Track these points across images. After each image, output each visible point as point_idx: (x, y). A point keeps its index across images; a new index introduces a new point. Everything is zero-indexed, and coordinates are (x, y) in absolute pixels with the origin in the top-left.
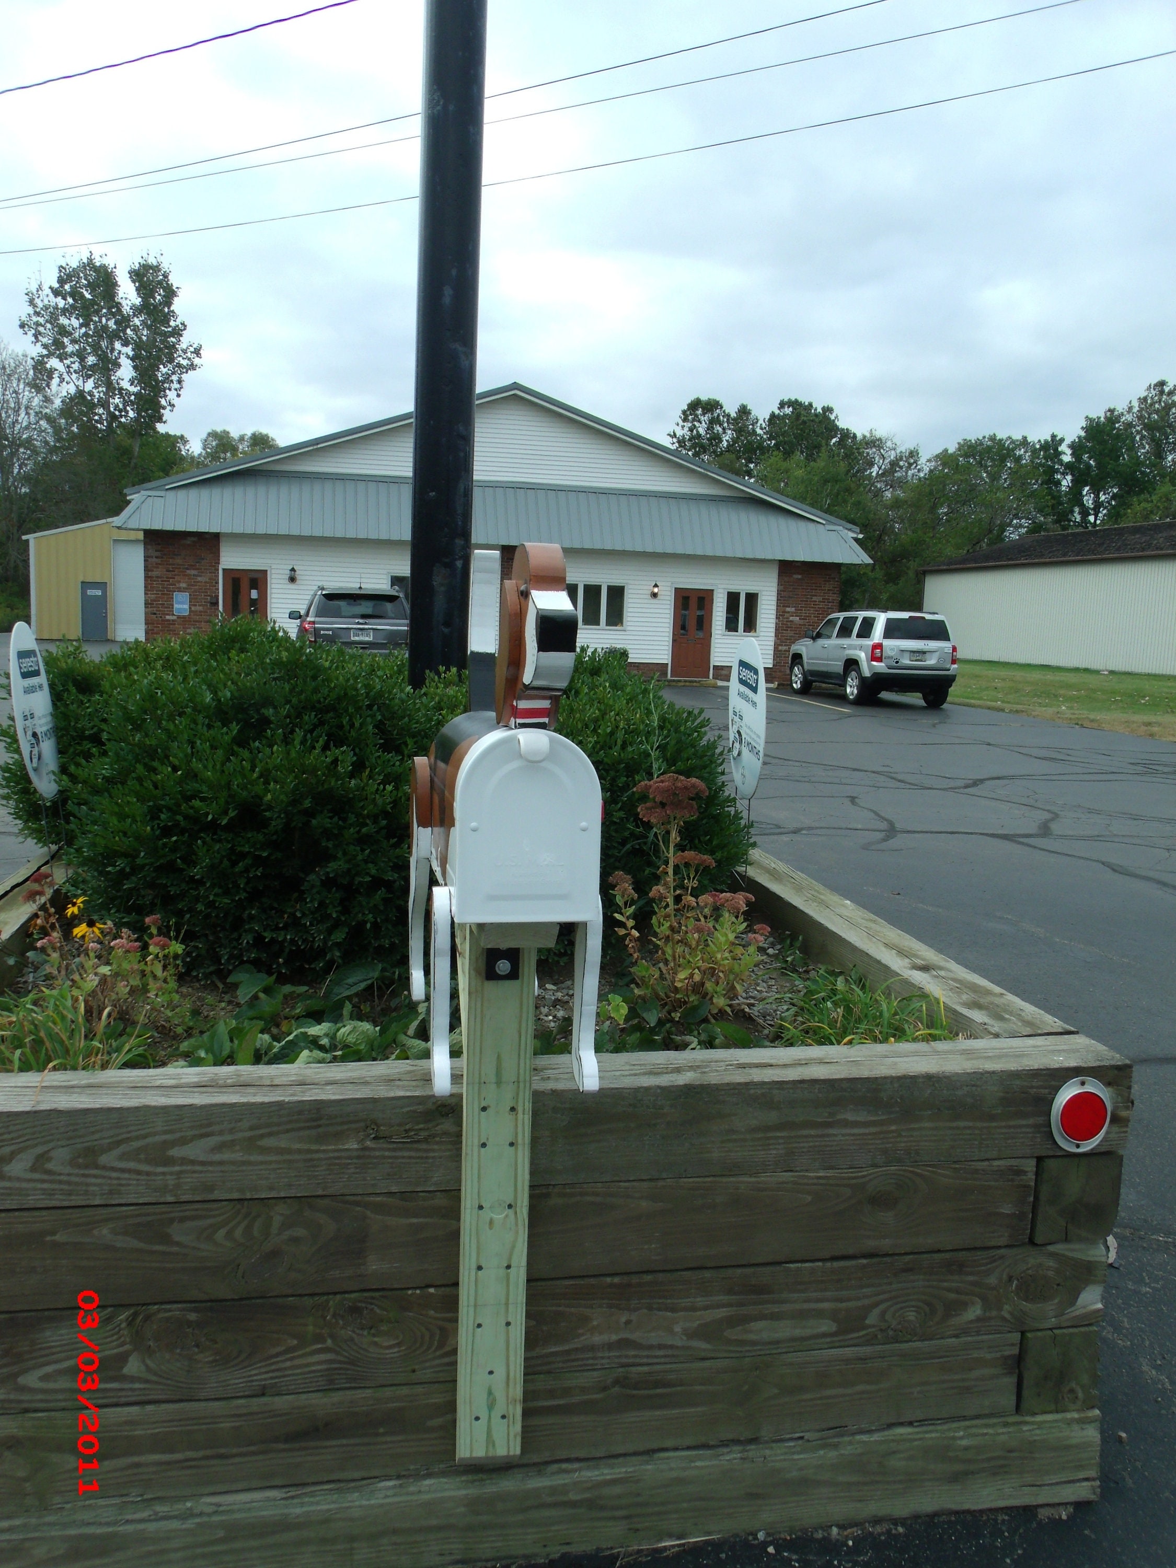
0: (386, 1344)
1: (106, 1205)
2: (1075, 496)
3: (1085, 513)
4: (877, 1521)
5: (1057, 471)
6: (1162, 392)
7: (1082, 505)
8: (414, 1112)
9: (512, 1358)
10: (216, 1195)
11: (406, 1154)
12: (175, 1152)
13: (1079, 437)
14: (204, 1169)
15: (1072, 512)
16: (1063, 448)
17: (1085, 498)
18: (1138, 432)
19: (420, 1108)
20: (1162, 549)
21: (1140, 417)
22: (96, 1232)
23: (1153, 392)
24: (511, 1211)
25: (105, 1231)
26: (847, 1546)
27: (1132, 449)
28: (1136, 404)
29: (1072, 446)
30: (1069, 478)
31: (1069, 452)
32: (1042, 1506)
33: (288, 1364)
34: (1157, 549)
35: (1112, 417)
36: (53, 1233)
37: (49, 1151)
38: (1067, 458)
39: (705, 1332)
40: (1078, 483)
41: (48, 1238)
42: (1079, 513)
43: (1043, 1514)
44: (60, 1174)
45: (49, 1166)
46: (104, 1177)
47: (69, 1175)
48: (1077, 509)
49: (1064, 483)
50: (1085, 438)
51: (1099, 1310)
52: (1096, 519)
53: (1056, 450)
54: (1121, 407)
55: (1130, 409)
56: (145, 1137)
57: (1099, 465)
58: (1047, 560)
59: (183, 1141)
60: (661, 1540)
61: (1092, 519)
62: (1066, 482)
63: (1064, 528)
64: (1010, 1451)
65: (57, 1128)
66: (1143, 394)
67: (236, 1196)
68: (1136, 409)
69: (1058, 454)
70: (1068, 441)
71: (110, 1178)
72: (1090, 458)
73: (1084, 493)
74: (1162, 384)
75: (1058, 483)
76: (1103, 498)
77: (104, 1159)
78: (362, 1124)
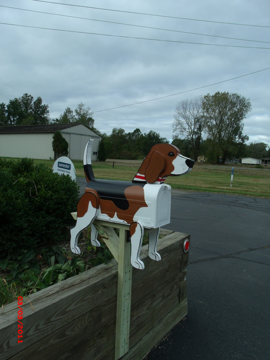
0: (104, 339)
1: (52, 332)
2: (9, 118)
3: (11, 122)
4: (167, 334)
5: (4, 112)
6: (27, 96)
7: (10, 120)
8: (110, 279)
9: (128, 329)
10: (76, 317)
11: (109, 290)
12: (68, 309)
13: (9, 104)
14: (73, 311)
15: (8, 121)
16: (5, 106)
17: (11, 118)
18: (22, 104)
19: (111, 278)
20: (33, 131)
21: (22, 101)
22: (49, 342)
23: (25, 96)
24: (129, 295)
25: (52, 341)
26: (168, 340)
27: (21, 108)
28: (21, 98)
29: (7, 106)
30: (7, 113)
31: (7, 107)
32: (183, 319)
33: (88, 355)
34: (32, 131)
35: (16, 100)
36: (39, 348)
37: (39, 323)
38: (6, 109)
39: (148, 309)
40: (9, 115)
41: (38, 350)
42: (10, 122)
43: (183, 320)
44: (41, 329)
45: (39, 327)
46: (52, 324)
47: (44, 328)
48: (9, 121)
49: (6, 114)
50: (10, 104)
51: (186, 280)
52: (14, 123)
53: (4, 107)
54: (18, 98)
55: (20, 99)
56: (61, 308)
57: (14, 111)
58: (7, 133)
59: (69, 306)
60: (143, 357)
61: (13, 123)
62: (7, 114)
63: (6, 125)
64: (179, 311)
65: (41, 315)
66: (23, 96)
67: (79, 316)
68: (21, 99)
69: (4, 108)
70: (6, 105)
71: (53, 324)
72: (11, 109)
73: (11, 117)
74: (27, 94)
75: (5, 114)
76: (15, 118)
77: (53, 319)
78: (102, 286)
